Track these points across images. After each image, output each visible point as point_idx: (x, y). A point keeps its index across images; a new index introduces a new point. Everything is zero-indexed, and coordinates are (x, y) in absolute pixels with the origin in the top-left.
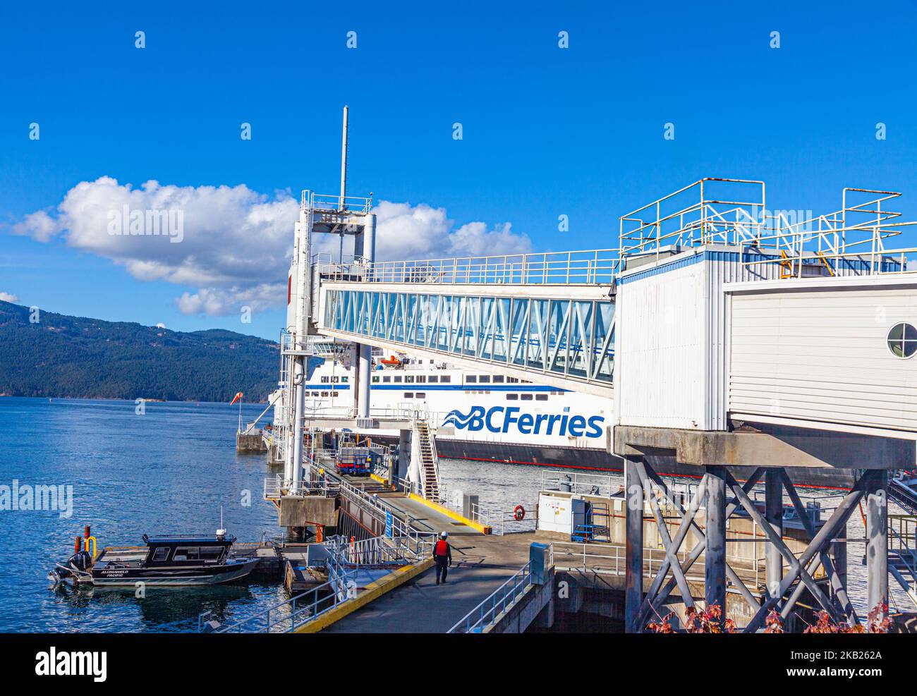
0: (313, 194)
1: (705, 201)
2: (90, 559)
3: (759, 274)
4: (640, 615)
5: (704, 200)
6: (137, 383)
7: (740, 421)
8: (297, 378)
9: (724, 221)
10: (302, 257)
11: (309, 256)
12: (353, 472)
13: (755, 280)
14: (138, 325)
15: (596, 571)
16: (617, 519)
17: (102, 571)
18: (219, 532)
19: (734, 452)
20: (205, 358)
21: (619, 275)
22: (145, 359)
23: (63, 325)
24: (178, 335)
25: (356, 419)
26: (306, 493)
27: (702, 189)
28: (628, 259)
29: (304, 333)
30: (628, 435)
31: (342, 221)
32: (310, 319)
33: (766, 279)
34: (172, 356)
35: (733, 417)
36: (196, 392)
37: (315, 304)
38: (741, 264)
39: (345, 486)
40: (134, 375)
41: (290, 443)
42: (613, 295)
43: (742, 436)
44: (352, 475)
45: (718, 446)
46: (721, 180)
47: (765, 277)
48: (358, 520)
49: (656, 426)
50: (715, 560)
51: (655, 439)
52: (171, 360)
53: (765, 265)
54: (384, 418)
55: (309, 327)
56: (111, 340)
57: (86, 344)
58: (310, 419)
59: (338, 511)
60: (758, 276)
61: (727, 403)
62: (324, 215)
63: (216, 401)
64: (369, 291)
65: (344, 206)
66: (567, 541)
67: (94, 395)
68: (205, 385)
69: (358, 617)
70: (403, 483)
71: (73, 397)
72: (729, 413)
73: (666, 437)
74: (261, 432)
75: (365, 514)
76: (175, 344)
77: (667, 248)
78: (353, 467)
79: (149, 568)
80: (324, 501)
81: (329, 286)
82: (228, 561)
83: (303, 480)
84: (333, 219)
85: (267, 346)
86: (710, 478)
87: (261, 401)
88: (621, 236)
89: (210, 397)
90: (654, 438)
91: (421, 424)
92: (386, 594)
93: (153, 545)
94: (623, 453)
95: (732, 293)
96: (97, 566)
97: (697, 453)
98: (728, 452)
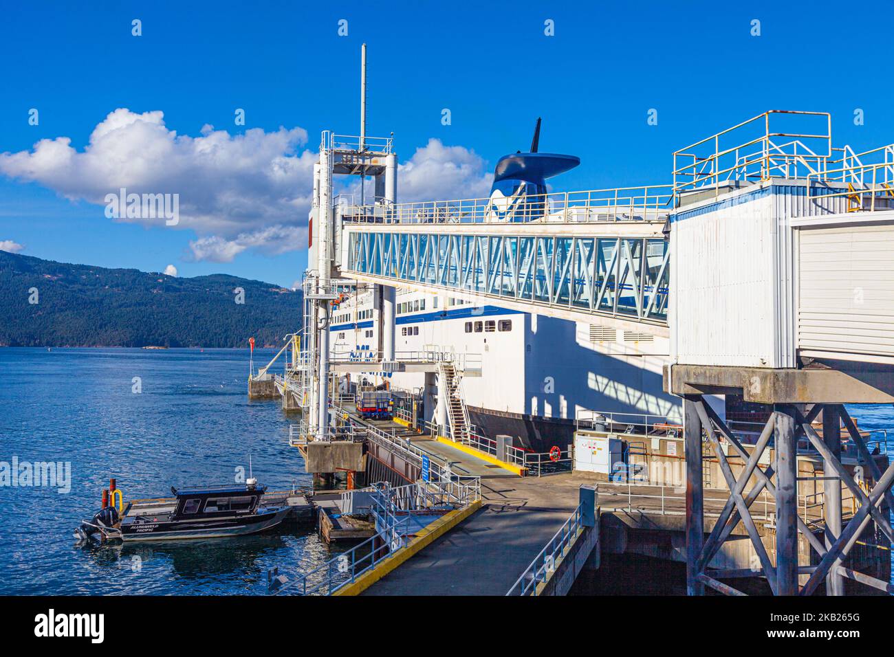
0: (333, 135)
1: (771, 134)
2: (117, 515)
3: (826, 208)
4: (702, 557)
5: (769, 133)
6: (138, 330)
7: (810, 358)
8: (321, 322)
9: (783, 154)
10: (323, 199)
11: (331, 198)
12: (375, 416)
13: (822, 214)
14: (137, 271)
15: (642, 511)
16: (654, 457)
17: (131, 526)
18: (250, 481)
19: (804, 389)
20: (207, 304)
21: (674, 212)
22: (146, 306)
23: (60, 273)
24: (180, 280)
25: (381, 362)
26: (332, 439)
27: (767, 121)
28: (682, 195)
29: (327, 277)
30: (688, 374)
31: (364, 162)
32: (332, 263)
33: (833, 213)
34: (174, 302)
35: (802, 354)
36: (199, 338)
37: (337, 246)
38: (808, 197)
39: (372, 430)
40: (135, 322)
41: (315, 389)
42: (667, 232)
43: (812, 373)
44: (374, 419)
45: (789, 384)
46: (787, 112)
47: (832, 211)
48: (389, 465)
49: (719, 365)
50: (786, 499)
51: (718, 378)
52: (173, 306)
53: (832, 198)
54: (410, 361)
55: (331, 270)
56: (110, 287)
57: (84, 292)
58: (335, 364)
59: (365, 456)
60: (826, 209)
61: (797, 340)
62: (345, 156)
63: (219, 347)
64: (396, 232)
65: (364, 147)
66: (606, 482)
67: (94, 344)
68: (208, 331)
69: (414, 566)
70: (430, 426)
71: (72, 345)
72: (798, 350)
73: (731, 376)
74: (273, 377)
75: (396, 459)
76: (176, 290)
77: (726, 183)
78: (375, 411)
79: (180, 521)
80: (351, 446)
81: (351, 228)
82: (259, 510)
83: (329, 425)
84: (354, 160)
85: (270, 290)
86: (780, 417)
87: (265, 346)
88: (675, 171)
89: (213, 343)
90: (718, 376)
91: (447, 366)
92: (436, 540)
93: (182, 498)
94: (682, 392)
95: (800, 228)
96: (125, 521)
97: (767, 391)
98: (799, 389)
